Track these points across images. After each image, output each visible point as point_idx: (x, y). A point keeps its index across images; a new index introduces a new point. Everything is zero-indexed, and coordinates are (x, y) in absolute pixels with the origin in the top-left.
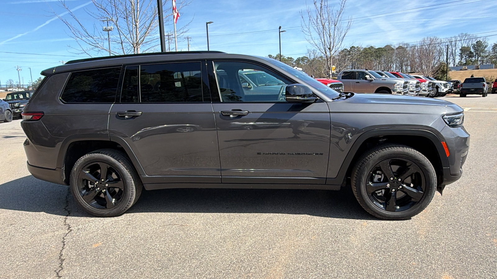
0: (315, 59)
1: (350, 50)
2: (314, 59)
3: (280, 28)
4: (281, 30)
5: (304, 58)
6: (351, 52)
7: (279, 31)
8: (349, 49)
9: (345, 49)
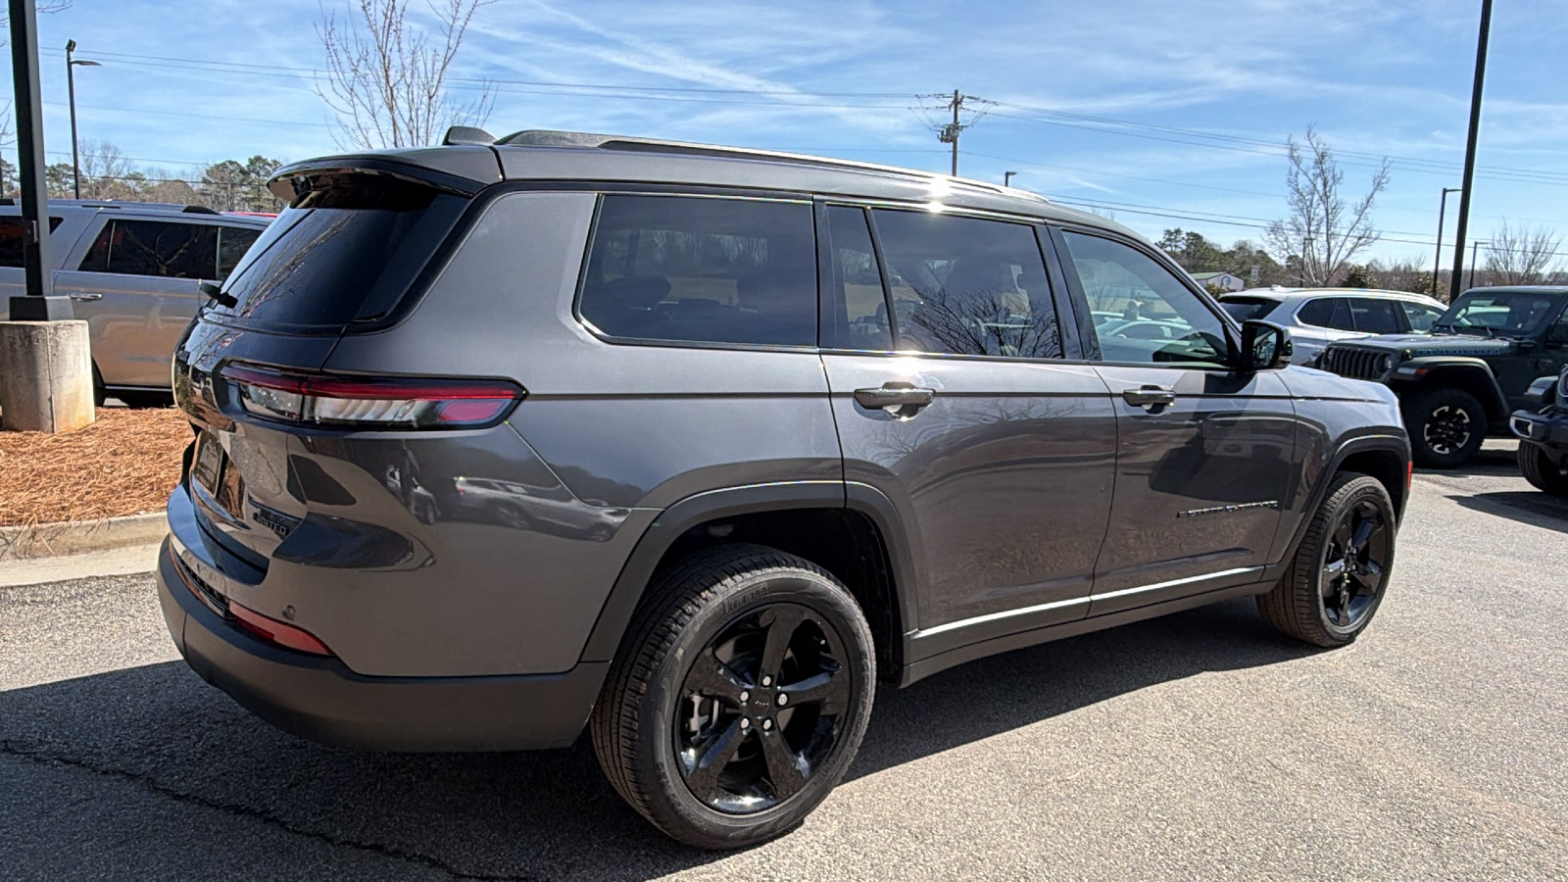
0: (112, 182)
1: (248, 166)
2: (106, 180)
3: (71, 46)
4: (74, 56)
5: (61, 169)
6: (253, 175)
7: (69, 58)
8: (244, 163)
9: (231, 163)
